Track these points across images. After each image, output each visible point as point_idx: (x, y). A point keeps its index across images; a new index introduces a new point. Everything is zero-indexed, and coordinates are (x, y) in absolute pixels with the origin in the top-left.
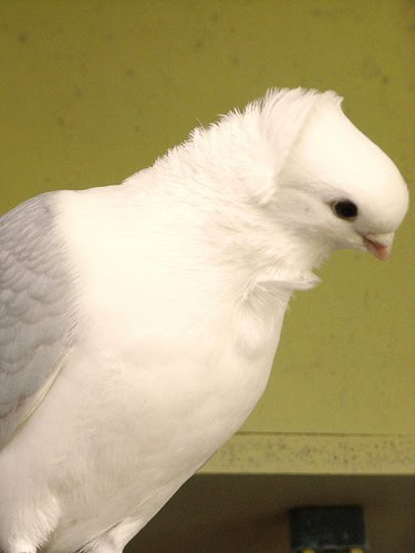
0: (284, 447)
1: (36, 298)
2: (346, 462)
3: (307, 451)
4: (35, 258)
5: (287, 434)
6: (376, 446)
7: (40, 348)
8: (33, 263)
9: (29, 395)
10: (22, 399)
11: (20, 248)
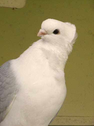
0: (70, 119)
1: (7, 83)
2: (84, 123)
3: (75, 120)
4: (6, 74)
5: (71, 116)
6: (91, 119)
7: (9, 95)
8: (6, 75)
9: (7, 107)
10: (6, 107)
11: (3, 72)
